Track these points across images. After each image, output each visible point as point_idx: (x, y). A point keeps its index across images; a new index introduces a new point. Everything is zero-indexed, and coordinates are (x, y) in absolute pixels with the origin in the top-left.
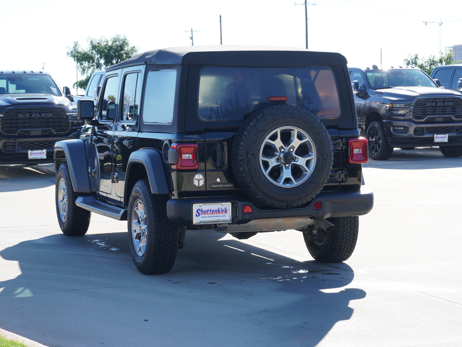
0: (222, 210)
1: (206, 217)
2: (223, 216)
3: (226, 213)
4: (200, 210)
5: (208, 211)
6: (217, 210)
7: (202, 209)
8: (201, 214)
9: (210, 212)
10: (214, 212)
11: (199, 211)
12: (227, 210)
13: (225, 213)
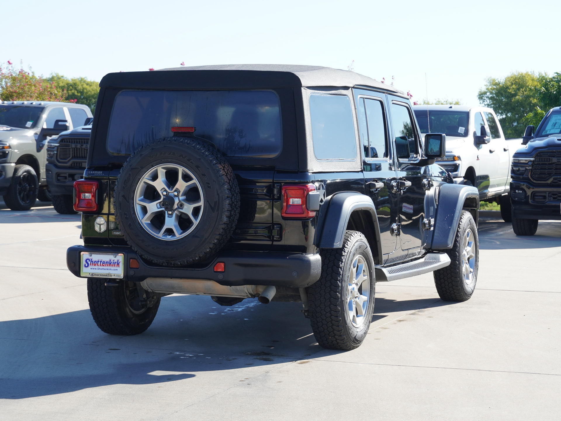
0: (114, 262)
1: (96, 269)
2: (115, 270)
3: (119, 266)
4: (89, 259)
5: (98, 262)
6: (108, 262)
7: (91, 259)
8: (90, 265)
9: (101, 263)
10: (104, 263)
11: (88, 261)
12: (119, 263)
13: (117, 266)
